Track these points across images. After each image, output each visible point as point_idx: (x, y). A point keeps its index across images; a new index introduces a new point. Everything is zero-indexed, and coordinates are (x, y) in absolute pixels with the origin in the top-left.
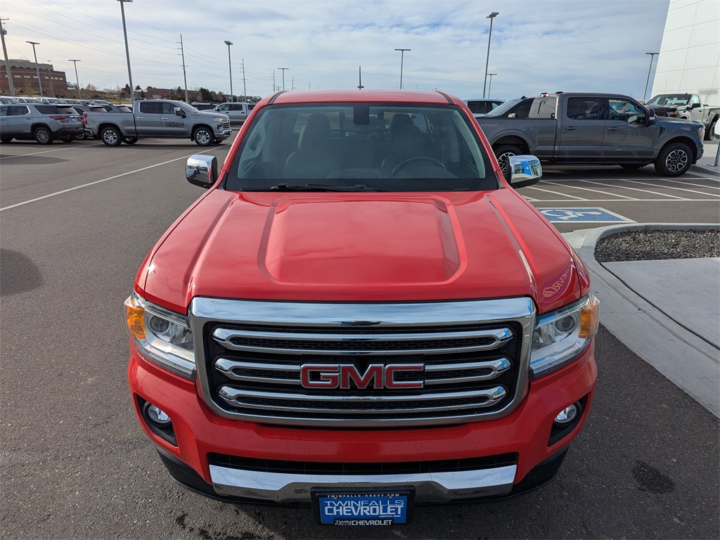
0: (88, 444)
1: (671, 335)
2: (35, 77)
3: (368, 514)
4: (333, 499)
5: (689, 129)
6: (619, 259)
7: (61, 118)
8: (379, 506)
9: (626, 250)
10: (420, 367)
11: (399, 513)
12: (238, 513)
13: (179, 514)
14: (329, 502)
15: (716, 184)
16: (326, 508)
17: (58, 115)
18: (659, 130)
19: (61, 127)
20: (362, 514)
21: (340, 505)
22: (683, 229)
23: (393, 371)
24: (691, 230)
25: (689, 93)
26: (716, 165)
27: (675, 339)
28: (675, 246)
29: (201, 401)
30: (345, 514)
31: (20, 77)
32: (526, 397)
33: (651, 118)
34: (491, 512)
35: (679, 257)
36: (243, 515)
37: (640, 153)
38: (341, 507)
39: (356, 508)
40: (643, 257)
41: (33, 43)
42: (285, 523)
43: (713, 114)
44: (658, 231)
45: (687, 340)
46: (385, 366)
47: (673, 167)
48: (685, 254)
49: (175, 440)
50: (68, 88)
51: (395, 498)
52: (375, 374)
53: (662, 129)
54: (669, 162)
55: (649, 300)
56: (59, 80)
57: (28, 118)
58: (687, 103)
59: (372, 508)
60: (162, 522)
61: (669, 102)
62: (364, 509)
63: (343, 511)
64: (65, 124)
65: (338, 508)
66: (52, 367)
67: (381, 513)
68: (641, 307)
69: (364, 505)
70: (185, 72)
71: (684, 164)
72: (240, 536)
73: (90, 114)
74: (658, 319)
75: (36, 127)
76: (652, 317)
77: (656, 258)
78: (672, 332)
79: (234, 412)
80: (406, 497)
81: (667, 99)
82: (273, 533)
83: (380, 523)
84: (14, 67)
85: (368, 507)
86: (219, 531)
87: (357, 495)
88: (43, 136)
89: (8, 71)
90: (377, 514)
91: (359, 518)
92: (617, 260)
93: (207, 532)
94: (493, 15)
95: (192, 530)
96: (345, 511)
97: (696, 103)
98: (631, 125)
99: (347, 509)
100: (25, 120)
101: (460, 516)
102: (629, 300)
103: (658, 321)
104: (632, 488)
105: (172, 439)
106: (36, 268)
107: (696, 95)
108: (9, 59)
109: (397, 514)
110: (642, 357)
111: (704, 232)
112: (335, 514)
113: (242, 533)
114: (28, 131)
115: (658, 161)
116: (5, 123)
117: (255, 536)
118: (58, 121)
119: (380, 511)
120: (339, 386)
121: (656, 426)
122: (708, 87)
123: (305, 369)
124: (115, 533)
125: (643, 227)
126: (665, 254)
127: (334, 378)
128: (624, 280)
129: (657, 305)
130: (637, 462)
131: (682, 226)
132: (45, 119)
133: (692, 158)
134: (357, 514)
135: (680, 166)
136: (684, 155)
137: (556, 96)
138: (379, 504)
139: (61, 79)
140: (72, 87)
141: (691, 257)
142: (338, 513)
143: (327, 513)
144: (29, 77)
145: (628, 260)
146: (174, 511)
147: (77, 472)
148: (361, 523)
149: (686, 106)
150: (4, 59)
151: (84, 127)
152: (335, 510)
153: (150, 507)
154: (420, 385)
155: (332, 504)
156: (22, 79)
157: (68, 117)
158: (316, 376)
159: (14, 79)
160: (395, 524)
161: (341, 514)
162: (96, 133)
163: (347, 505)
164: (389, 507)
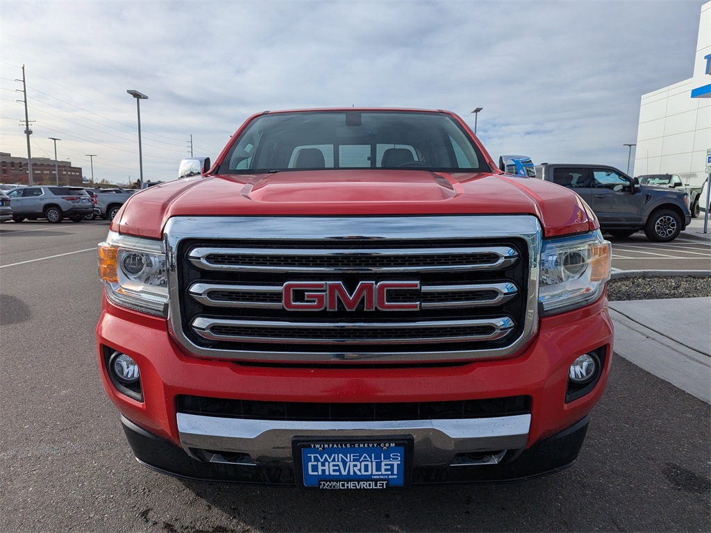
0: (52, 445)
1: (685, 357)
2: (53, 172)
3: (359, 473)
4: (316, 451)
5: (675, 197)
6: (619, 299)
7: (72, 199)
8: (372, 462)
9: (626, 292)
10: (416, 285)
11: (395, 472)
12: (210, 508)
13: (143, 509)
14: (312, 456)
15: (709, 247)
16: (310, 464)
17: (70, 196)
18: (645, 197)
19: (72, 207)
20: (352, 473)
21: (326, 459)
22: (681, 275)
23: (385, 289)
24: (690, 276)
25: (669, 173)
26: (705, 232)
27: (690, 360)
28: (676, 288)
29: (171, 339)
30: (332, 473)
31: (40, 172)
32: (537, 335)
33: (636, 186)
34: (504, 509)
35: (682, 297)
36: (216, 511)
37: (628, 219)
38: (327, 463)
39: (345, 463)
40: (645, 297)
41: (55, 139)
42: (264, 518)
43: (695, 193)
44: (656, 277)
45: (703, 361)
46: (376, 284)
47: (663, 232)
48: (687, 294)
49: (142, 396)
50: (84, 182)
51: (390, 450)
52: (365, 293)
53: (648, 196)
54: (658, 228)
55: (657, 330)
56: (75, 175)
57: (41, 199)
58: (669, 183)
59: (363, 463)
60: (122, 516)
61: (651, 181)
62: (355, 466)
63: (330, 469)
64: (75, 204)
65: (323, 465)
66: (25, 382)
67: (374, 473)
68: (649, 335)
69: (354, 460)
71: (673, 229)
72: (211, 530)
73: (100, 195)
74: (668, 344)
75: (48, 207)
76: (662, 343)
77: (658, 298)
78: (686, 355)
79: (207, 347)
80: (402, 449)
81: (649, 180)
82: (249, 527)
83: (373, 486)
84: (35, 164)
85: (358, 463)
86: (187, 524)
87: (346, 445)
88: (53, 215)
89: (30, 167)
90: (369, 473)
91: (348, 479)
92: (618, 300)
93: (172, 526)
94: (477, 110)
95: (155, 523)
96: (332, 468)
97: (677, 182)
98: (618, 193)
99: (334, 466)
100: (39, 201)
101: (467, 512)
102: (635, 330)
103: (669, 346)
104: (665, 488)
105: (138, 396)
106: (27, 307)
107: (676, 175)
108: (32, 157)
109: (392, 474)
110: (657, 375)
111: (704, 278)
112: (320, 473)
113: (212, 527)
114: (41, 211)
115: (647, 227)
116: (19, 204)
117: (228, 529)
118: (70, 202)
119: (372, 470)
120: (326, 308)
121: (682, 433)
122: (687, 170)
123: (288, 287)
124: (67, 526)
125: (640, 273)
126: (667, 294)
127: (321, 298)
128: (628, 315)
129: (665, 334)
130: (666, 464)
131: (680, 272)
132: (57, 199)
133: (681, 224)
134: (346, 473)
135: (670, 232)
136: (673, 221)
137: (541, 166)
138: (371, 459)
139: (77, 174)
140: (87, 181)
141: (693, 296)
142: (323, 471)
143: (310, 473)
144: (48, 172)
145: (629, 300)
146: (138, 506)
147: (35, 470)
148: (351, 485)
149: (669, 185)
150: (27, 157)
151: (94, 207)
152: (320, 468)
153: (111, 502)
154: (416, 307)
155: (316, 459)
156: (42, 174)
157: (80, 198)
158: (299, 295)
159: (34, 174)
160: (391, 489)
161: (327, 473)
162: (104, 211)
163: (334, 460)
164: (383, 464)
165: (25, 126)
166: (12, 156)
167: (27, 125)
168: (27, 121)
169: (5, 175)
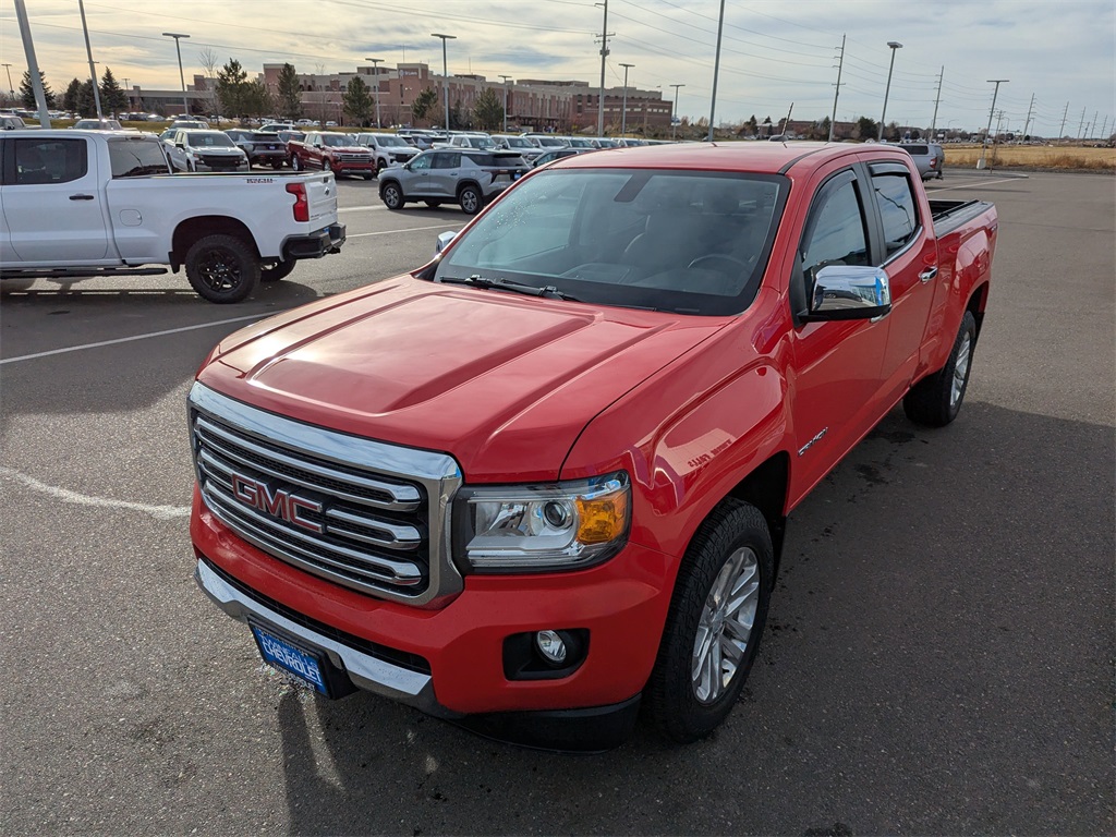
10: (316, 507)
23: (295, 504)
32: (460, 594)
46: (288, 495)
52: (280, 502)
56: (664, 113)
70: (837, 94)
84: (608, 97)
96: (278, 654)
108: (604, 86)
120: (258, 506)
127: (254, 496)
139: (666, 111)
140: (679, 122)
154: (318, 529)
164: (309, 669)
165: (602, 43)
166: (590, 86)
167: (604, 41)
168: (605, 36)
169: (579, 115)
